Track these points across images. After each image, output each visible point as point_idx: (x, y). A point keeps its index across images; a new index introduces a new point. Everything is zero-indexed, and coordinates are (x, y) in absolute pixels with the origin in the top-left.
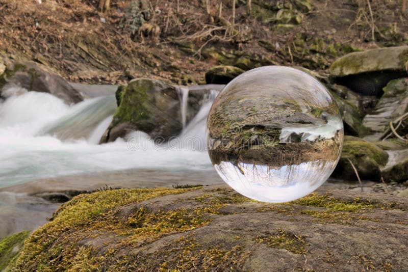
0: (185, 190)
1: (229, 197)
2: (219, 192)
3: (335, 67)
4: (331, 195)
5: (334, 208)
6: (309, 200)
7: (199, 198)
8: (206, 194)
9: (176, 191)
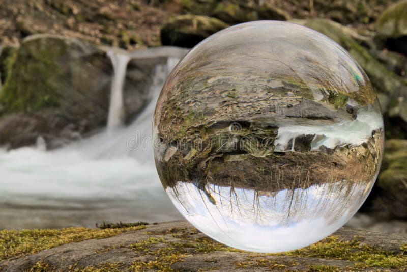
0: (116, 232)
1: (191, 243)
2: (174, 234)
3: (385, 21)
4: (363, 240)
5: (367, 262)
6: (325, 249)
7: (139, 244)
8: (152, 238)
9: (102, 233)
